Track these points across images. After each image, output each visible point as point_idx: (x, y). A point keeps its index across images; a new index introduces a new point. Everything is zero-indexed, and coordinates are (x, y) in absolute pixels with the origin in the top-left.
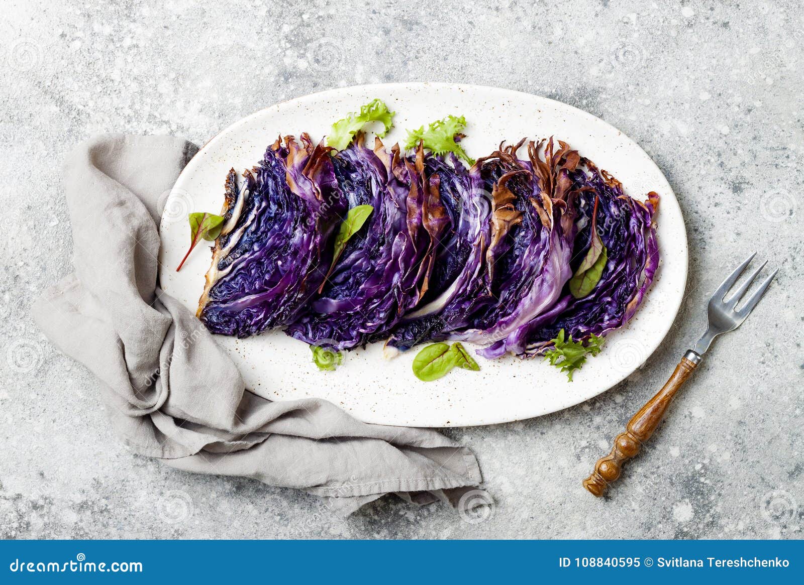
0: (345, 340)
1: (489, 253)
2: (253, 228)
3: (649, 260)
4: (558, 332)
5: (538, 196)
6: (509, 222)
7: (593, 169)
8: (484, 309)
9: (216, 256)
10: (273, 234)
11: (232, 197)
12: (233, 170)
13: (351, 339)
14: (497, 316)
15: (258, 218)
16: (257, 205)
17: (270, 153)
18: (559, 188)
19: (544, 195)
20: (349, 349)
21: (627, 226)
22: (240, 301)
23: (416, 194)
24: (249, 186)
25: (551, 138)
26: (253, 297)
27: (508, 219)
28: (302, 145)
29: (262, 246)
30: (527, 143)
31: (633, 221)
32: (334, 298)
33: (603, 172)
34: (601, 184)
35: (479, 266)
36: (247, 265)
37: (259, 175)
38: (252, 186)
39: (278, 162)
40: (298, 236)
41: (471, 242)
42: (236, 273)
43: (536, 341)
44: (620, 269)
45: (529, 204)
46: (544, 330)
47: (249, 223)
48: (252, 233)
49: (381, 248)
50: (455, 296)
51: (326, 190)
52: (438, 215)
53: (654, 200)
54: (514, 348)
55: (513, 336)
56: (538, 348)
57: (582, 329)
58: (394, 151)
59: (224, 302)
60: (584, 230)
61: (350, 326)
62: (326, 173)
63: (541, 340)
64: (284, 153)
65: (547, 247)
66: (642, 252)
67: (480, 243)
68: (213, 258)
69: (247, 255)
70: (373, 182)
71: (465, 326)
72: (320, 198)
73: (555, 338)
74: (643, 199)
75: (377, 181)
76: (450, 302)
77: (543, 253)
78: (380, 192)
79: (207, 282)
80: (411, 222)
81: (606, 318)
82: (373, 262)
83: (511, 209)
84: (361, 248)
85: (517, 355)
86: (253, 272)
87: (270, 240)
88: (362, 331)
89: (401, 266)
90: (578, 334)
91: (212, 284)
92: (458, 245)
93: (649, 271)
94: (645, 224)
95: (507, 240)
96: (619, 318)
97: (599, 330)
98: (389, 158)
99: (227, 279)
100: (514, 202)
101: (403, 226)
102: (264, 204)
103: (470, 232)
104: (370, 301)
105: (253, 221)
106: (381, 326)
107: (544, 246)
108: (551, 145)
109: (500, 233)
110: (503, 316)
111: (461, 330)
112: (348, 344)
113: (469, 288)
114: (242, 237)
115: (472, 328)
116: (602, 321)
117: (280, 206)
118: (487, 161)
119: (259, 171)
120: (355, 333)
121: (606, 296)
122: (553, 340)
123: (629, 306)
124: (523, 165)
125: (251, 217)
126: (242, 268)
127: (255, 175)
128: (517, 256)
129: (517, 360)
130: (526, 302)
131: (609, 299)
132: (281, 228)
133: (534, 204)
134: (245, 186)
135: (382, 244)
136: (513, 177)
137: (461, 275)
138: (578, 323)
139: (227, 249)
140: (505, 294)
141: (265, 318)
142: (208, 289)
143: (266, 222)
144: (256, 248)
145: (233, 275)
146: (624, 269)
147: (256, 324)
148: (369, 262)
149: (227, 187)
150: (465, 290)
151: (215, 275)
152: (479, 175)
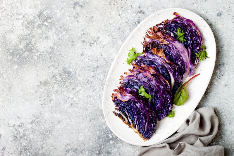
0: (169, 107)
1: (167, 61)
2: (130, 115)
3: (190, 23)
4: (195, 54)
5: (160, 42)
6: (162, 52)
7: (160, 24)
8: (180, 69)
9: (132, 127)
10: (134, 111)
11: (120, 116)
12: (113, 112)
13: (169, 106)
14: (184, 68)
15: (128, 113)
16: (125, 111)
17: (114, 101)
18: (160, 36)
19: (160, 40)
20: (172, 107)
21: (179, 24)
22: (146, 127)
23: (143, 71)
24: (119, 110)
25: (147, 31)
26: (147, 124)
27: (161, 52)
28: (116, 92)
29: (135, 115)
30: (145, 37)
31: (178, 22)
32: (157, 104)
33: (162, 22)
34: (165, 24)
35: (169, 65)
36: (138, 121)
37: (118, 107)
38: (120, 110)
39: (117, 100)
40: (138, 105)
41: (162, 64)
42: (139, 125)
43: (195, 61)
44: (188, 31)
45: (160, 45)
46: (193, 57)
47: (128, 115)
48: (131, 116)
49: (152, 87)
50: (173, 75)
51: (130, 93)
52: (151, 69)
53: (176, 14)
54: (193, 67)
55: (190, 66)
56: (196, 62)
57: (198, 48)
58: (130, 71)
59: (144, 131)
60: (174, 35)
61: (166, 104)
62: (126, 90)
63: (195, 59)
64: (116, 98)
65: (174, 47)
66: (187, 23)
67: (163, 62)
68: (132, 128)
69: (136, 120)
70: (134, 80)
71: (181, 76)
72: (131, 95)
73: (196, 56)
74: (174, 16)
75: (135, 79)
76: (174, 77)
77: (174, 48)
78: (138, 80)
79: (137, 132)
80: (149, 76)
81: (198, 41)
82: (154, 91)
83: (159, 50)
84: (149, 92)
85: (196, 67)
86: (140, 121)
87: (135, 112)
88: (169, 102)
89: (159, 84)
90: (199, 50)
91: (138, 132)
92: (161, 68)
93: (193, 24)
94: (181, 19)
95: (166, 55)
96: (200, 38)
97: (200, 44)
98: (131, 73)
99: (139, 128)
100: (158, 49)
101: (149, 79)
102: (126, 109)
103: (160, 63)
104: (163, 96)
105: (128, 114)
106: (171, 97)
107: (173, 47)
108: (149, 32)
109: (164, 56)
110: (184, 66)
111: (182, 78)
112: (171, 107)
113: (173, 71)
114: (131, 119)
115: (183, 75)
116: (199, 42)
117: (128, 106)
118: (144, 49)
119: (117, 106)
120: (169, 104)
121: (193, 38)
122: (197, 57)
123: (198, 34)
124: (150, 41)
125: (127, 114)
126: (138, 122)
127: (117, 107)
128: (172, 55)
129: (197, 68)
130: (184, 59)
131: (194, 38)
132: (134, 108)
133: (161, 44)
134: (119, 111)
135: (151, 86)
136: (152, 45)
137: (169, 71)
138: (196, 49)
139: (131, 124)
140: (179, 63)
141: (153, 124)
142: (138, 133)
143: (130, 111)
144: (135, 117)
145: (139, 126)
146: (189, 30)
147: (153, 126)
148: (153, 92)
149: (116, 116)
150: (173, 72)
151: (136, 130)
152: (147, 53)
